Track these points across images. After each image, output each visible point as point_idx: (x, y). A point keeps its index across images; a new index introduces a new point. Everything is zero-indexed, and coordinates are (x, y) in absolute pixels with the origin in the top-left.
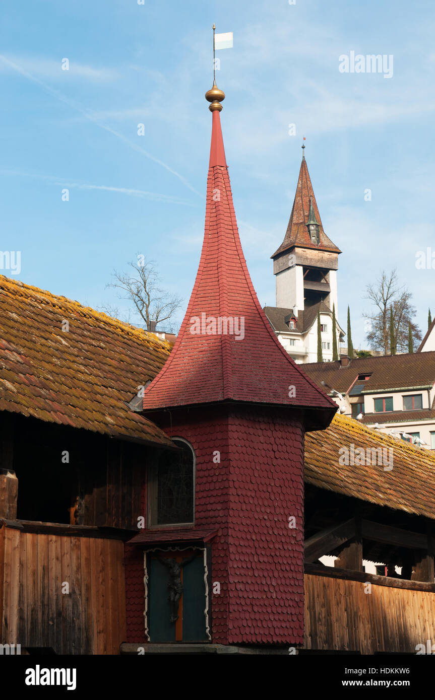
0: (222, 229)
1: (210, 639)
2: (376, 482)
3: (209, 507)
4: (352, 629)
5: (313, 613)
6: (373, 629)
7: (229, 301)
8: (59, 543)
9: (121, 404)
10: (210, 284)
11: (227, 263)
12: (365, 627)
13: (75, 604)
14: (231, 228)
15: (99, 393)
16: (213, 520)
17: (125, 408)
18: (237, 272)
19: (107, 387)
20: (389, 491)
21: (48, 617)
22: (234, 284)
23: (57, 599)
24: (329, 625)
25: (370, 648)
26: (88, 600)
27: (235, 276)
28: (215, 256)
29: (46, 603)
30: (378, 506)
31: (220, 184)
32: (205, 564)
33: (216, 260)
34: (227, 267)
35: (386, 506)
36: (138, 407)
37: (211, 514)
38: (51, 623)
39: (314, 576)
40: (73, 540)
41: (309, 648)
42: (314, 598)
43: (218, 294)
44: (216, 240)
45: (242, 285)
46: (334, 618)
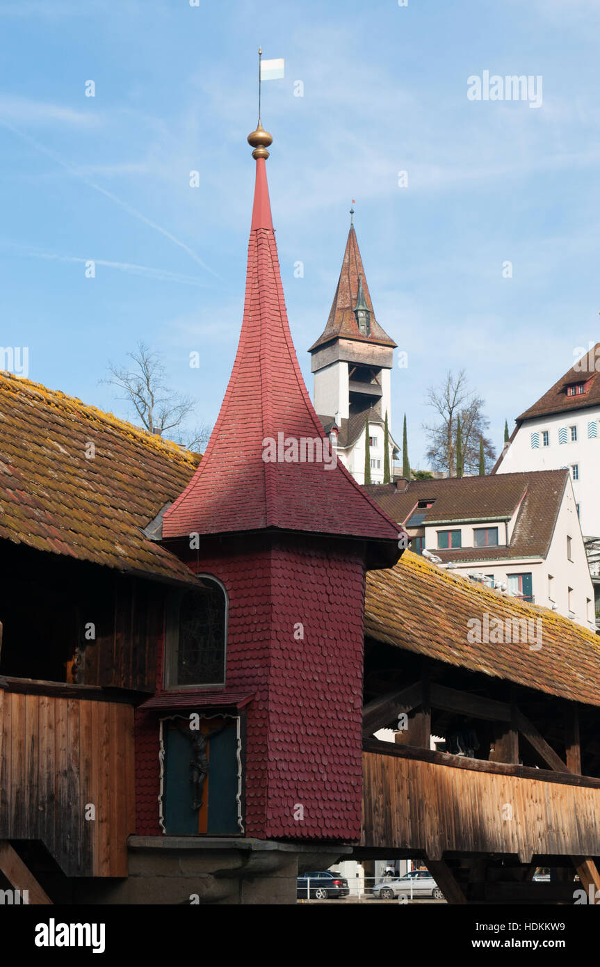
0: (266, 310)
1: (243, 831)
2: (449, 636)
3: (245, 664)
4: (416, 821)
5: (368, 801)
6: (442, 822)
7: (274, 402)
8: (53, 706)
9: (134, 531)
10: (250, 379)
11: (272, 354)
12: (431, 820)
13: (72, 785)
14: (277, 308)
15: (107, 516)
16: (250, 680)
17: (140, 535)
18: (284, 365)
19: (116, 509)
20: (465, 648)
21: (37, 801)
22: (281, 380)
23: (49, 778)
24: (388, 816)
25: (437, 846)
26: (88, 780)
27: (281, 370)
28: (258, 344)
29: (35, 782)
30: (453, 666)
31: (264, 251)
32: (238, 737)
33: (258, 349)
34: (272, 358)
35: (462, 667)
36: (156, 534)
37: (247, 672)
38: (41, 808)
39: (370, 754)
40: (71, 703)
41: (362, 845)
42: (369, 782)
43: (260, 392)
44: (259, 323)
45: (291, 382)
46: (394, 807)
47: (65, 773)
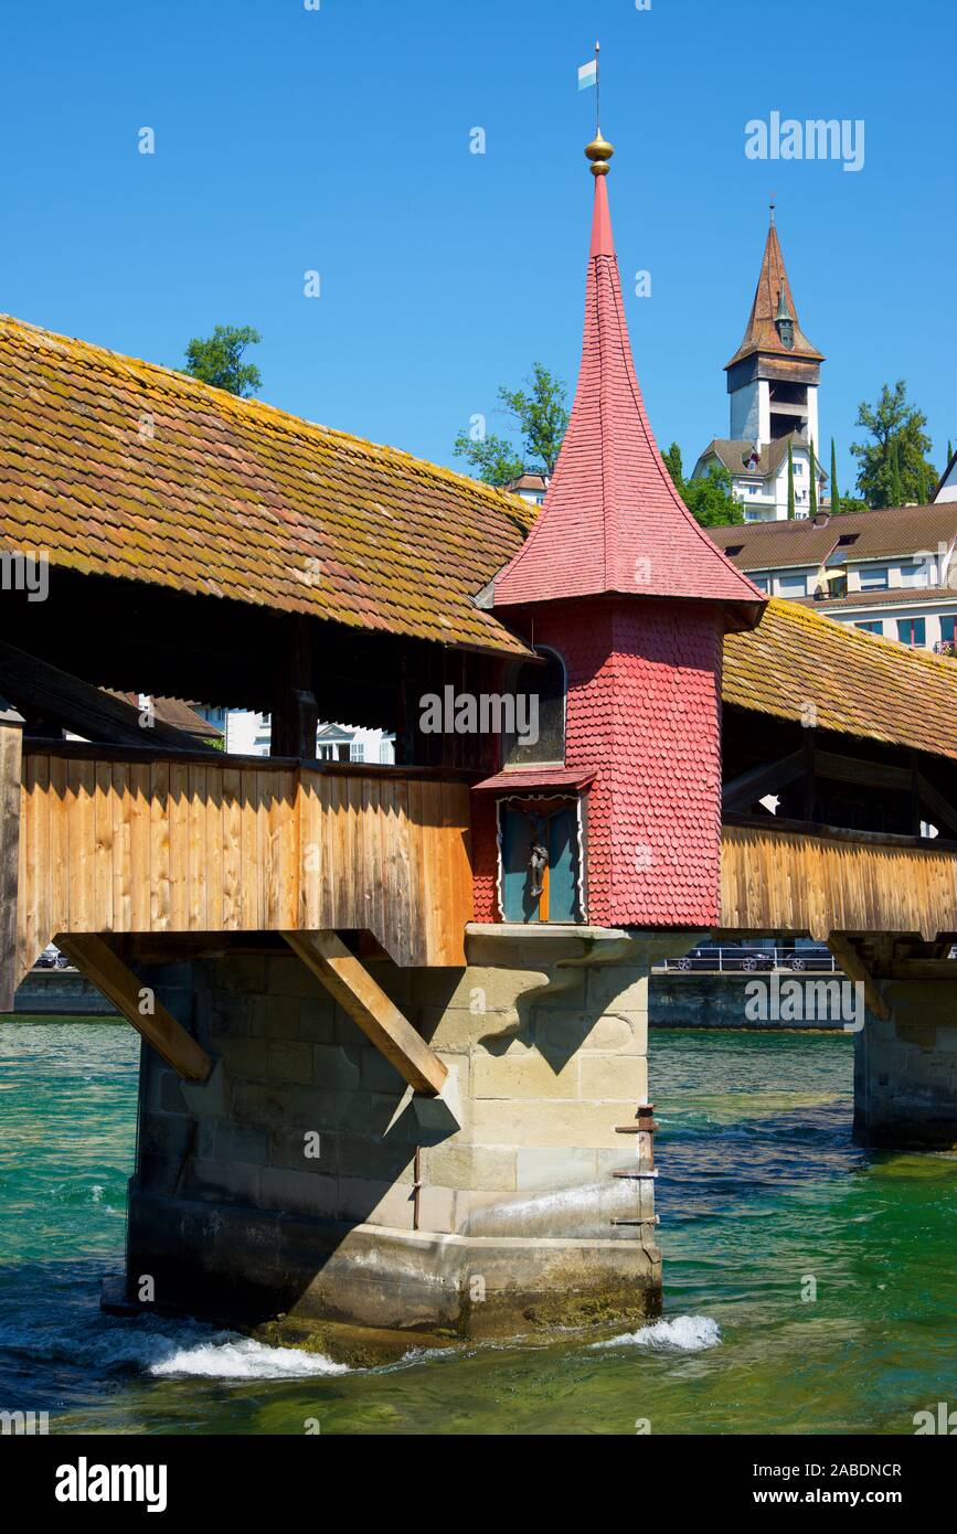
0: (607, 348)
1: (586, 919)
2: (836, 699)
3: (585, 741)
4: (798, 901)
5: (741, 880)
6: (829, 900)
7: (616, 451)
8: (378, 789)
9: (460, 599)
10: (590, 427)
11: (614, 397)
12: (816, 898)
13: (401, 870)
14: (619, 345)
15: (431, 584)
16: (591, 759)
17: (469, 604)
18: (628, 410)
19: (443, 576)
20: (854, 711)
21: (363, 889)
22: (624, 426)
23: (376, 865)
24: (765, 896)
25: (823, 924)
26: (419, 865)
27: (625, 415)
28: (598, 387)
29: (359, 869)
30: (836, 733)
31: (604, 281)
32: (579, 819)
33: (598, 392)
34: (613, 403)
35: (848, 733)
36: (488, 602)
37: (588, 750)
38: (367, 897)
39: (744, 830)
40: (398, 785)
41: (735, 927)
42: (743, 858)
43: (600, 441)
44: (598, 363)
45: (634, 428)
46: (771, 885)
47: (393, 860)
